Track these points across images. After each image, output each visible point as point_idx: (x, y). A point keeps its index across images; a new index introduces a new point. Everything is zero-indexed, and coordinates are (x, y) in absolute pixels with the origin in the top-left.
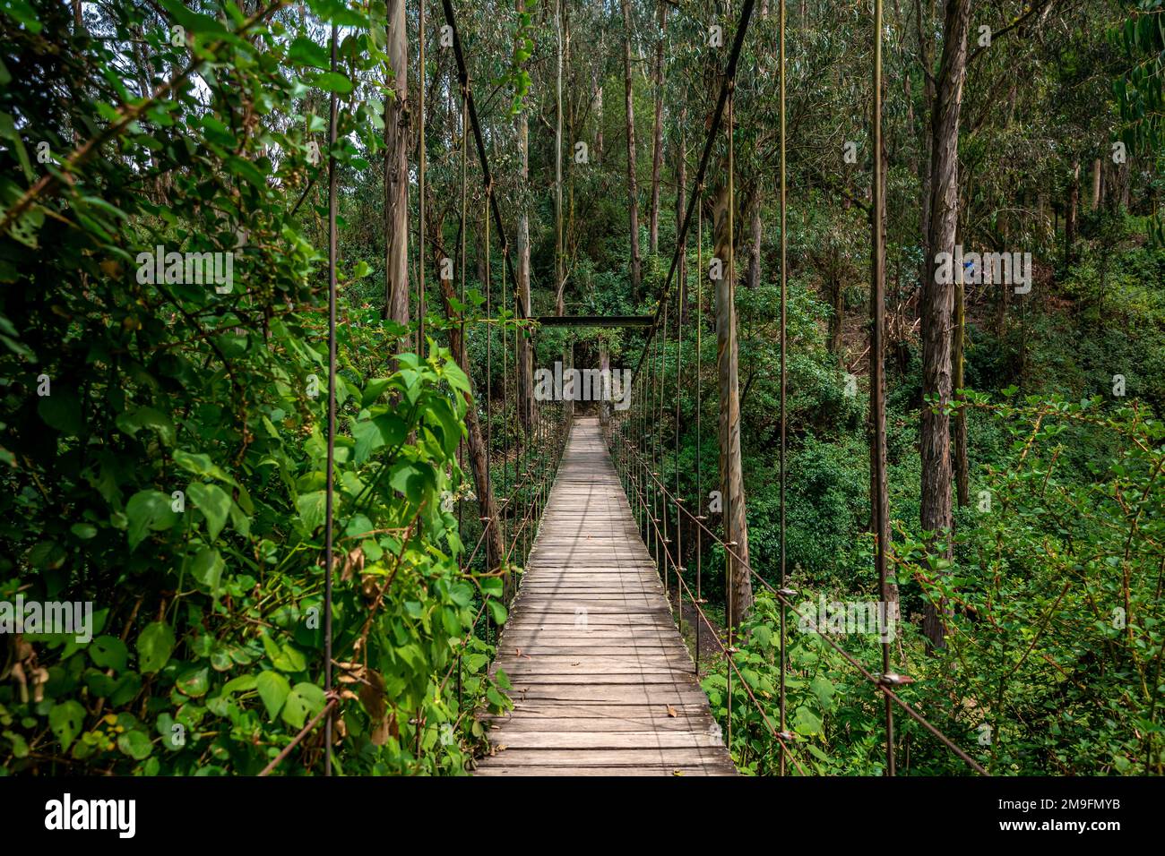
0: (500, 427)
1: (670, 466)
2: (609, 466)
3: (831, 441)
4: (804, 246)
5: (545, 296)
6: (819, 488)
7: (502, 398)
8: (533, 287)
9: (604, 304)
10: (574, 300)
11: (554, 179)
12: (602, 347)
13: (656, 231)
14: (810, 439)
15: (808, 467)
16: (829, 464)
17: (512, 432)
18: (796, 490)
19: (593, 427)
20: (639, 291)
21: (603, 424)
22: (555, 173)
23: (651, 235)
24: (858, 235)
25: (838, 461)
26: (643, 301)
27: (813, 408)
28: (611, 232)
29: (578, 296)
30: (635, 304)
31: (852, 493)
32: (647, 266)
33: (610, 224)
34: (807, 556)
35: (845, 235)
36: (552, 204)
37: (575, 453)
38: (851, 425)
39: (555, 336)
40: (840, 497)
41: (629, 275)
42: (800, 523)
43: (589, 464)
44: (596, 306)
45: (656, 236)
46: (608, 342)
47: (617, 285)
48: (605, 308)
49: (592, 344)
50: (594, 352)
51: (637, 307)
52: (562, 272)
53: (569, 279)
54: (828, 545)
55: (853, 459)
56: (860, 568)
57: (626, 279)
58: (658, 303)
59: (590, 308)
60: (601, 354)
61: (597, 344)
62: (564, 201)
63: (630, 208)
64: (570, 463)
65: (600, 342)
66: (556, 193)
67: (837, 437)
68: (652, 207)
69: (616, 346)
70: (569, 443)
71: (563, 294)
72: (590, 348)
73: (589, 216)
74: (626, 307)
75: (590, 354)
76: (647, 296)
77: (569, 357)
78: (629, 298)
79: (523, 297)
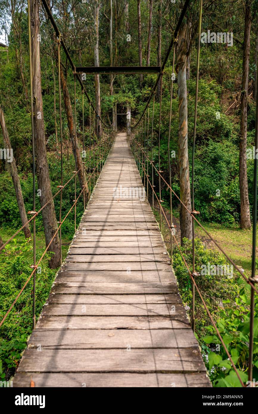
0: (88, 137)
1: (155, 152)
2: (130, 154)
3: (218, 142)
4: (210, 63)
5: (106, 86)
6: (215, 161)
7: (89, 125)
8: (101, 82)
9: (129, 89)
10: (117, 87)
11: (109, 39)
12: (128, 105)
13: (149, 59)
14: (211, 141)
15: (210, 153)
16: (219, 151)
17: (93, 138)
18: (206, 162)
19: (124, 136)
20: (142, 84)
21: (128, 135)
22: (110, 36)
23: (147, 63)
24: (232, 59)
25: (222, 150)
26: (144, 87)
27: (212, 129)
28: (131, 61)
29: (119, 86)
30: (141, 89)
31: (228, 163)
33: (131, 58)
34: (211, 189)
35: (227, 58)
36: (108, 49)
37: (116, 148)
38: (227, 135)
39: (110, 101)
40: (224, 165)
41: (139, 78)
42: (207, 175)
43: (122, 153)
44: (126, 90)
45: (149, 63)
46: (130, 104)
47: (134, 82)
48: (129, 90)
49: (124, 104)
50: (125, 107)
51: (142, 90)
52: (112, 77)
53: (115, 79)
54: (219, 184)
55: (227, 149)
56: (232, 193)
57: (137, 79)
58: (150, 89)
59: (123, 90)
60: (128, 108)
61: (126, 104)
62: (113, 48)
63: (139, 52)
64: (114, 153)
65: (127, 104)
66: (110, 45)
67: (221, 140)
68: (147, 52)
69: (133, 105)
70: (114, 143)
71: (113, 85)
72: (123, 106)
73: (123, 55)
74: (137, 90)
75: (123, 108)
76: (145, 86)
77: (115, 109)
78: (138, 86)
79: (97, 85)
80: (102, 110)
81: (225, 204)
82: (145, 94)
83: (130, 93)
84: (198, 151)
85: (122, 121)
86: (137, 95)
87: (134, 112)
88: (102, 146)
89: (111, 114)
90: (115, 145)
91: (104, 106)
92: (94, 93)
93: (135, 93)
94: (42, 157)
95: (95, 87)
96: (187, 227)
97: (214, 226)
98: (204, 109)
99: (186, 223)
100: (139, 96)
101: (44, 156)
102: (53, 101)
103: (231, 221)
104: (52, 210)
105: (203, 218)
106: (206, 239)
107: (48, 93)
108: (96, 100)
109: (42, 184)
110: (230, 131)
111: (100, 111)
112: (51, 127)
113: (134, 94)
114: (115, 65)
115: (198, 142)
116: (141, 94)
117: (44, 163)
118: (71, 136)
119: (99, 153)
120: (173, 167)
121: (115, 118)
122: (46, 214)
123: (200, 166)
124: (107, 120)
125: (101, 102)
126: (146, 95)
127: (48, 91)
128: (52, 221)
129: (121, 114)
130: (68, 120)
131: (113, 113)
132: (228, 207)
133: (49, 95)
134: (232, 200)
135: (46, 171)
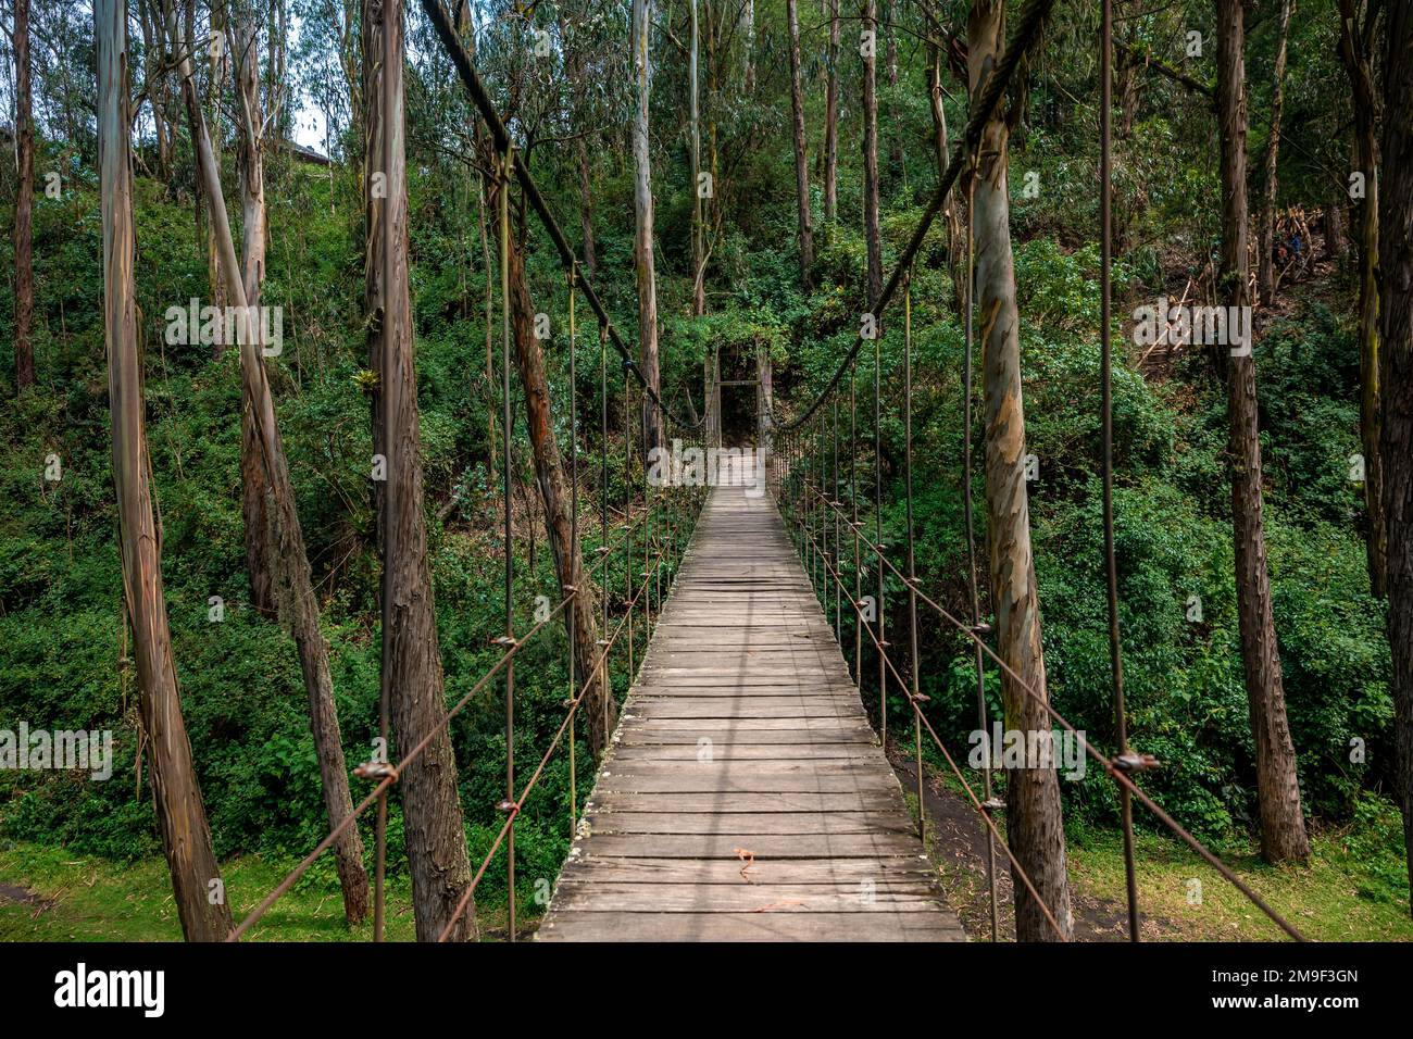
0: (613, 472)
3: (1125, 484)
5: (677, 286)
6: (1122, 562)
7: (617, 429)
8: (660, 269)
9: (762, 293)
10: (719, 289)
11: (689, 117)
12: (760, 351)
13: (833, 188)
14: (1095, 484)
16: (1133, 522)
20: (812, 274)
22: (689, 110)
23: (827, 199)
25: (1144, 519)
26: (818, 286)
27: (1092, 433)
28: (770, 198)
29: (726, 283)
30: (807, 291)
31: (1176, 570)
32: (822, 239)
33: (769, 185)
36: (686, 154)
37: (720, 514)
38: (1153, 459)
39: (692, 337)
40: (1159, 577)
41: (797, 253)
42: (1095, 623)
43: (746, 537)
44: (750, 297)
45: (834, 199)
46: (768, 346)
47: (779, 267)
48: (764, 299)
49: (746, 348)
50: (749, 360)
51: (810, 295)
52: (701, 251)
53: (711, 259)
54: (1151, 661)
55: (1164, 513)
56: (1212, 702)
57: (792, 258)
58: (839, 290)
59: (742, 299)
60: (760, 362)
61: (754, 348)
62: (703, 150)
63: (797, 163)
64: (712, 536)
65: (758, 346)
66: (691, 139)
67: (1132, 478)
68: (827, 160)
69: (780, 351)
70: (712, 497)
71: (704, 281)
72: (743, 354)
73: (738, 176)
74: (794, 297)
75: (744, 363)
76: (823, 280)
77: (713, 367)
78: (796, 284)
79: (645, 281)
80: (664, 370)
81: (1184, 748)
82: (824, 309)
83: (767, 309)
84: (1045, 522)
85: (739, 411)
86: (792, 315)
87: (783, 375)
88: (665, 509)
89: (697, 387)
90: (715, 503)
91: (671, 356)
92: (635, 312)
93: (784, 307)
94: (406, 559)
95: (637, 290)
96: (1041, 867)
97: (1146, 849)
98: (1066, 355)
99: (1039, 853)
100: (803, 319)
101: (414, 555)
102: (485, 344)
103: (1217, 827)
104: (445, 794)
105: (1091, 808)
106: (1117, 912)
107: (469, 313)
108: (641, 335)
109: (403, 679)
110: (1165, 443)
111: (658, 376)
112: (476, 438)
113: (783, 310)
114: (710, 208)
115: (1043, 488)
116: (807, 312)
117: (416, 583)
118: (542, 468)
119: (655, 534)
120: (952, 591)
121: (712, 398)
122: (419, 811)
123: (1062, 585)
124: (685, 408)
125: (660, 340)
126: (827, 315)
127: (469, 307)
128: (446, 844)
129: (735, 383)
130: (529, 405)
131: (707, 381)
132: (1200, 763)
133: (472, 320)
134: (1213, 731)
135: (422, 621)
